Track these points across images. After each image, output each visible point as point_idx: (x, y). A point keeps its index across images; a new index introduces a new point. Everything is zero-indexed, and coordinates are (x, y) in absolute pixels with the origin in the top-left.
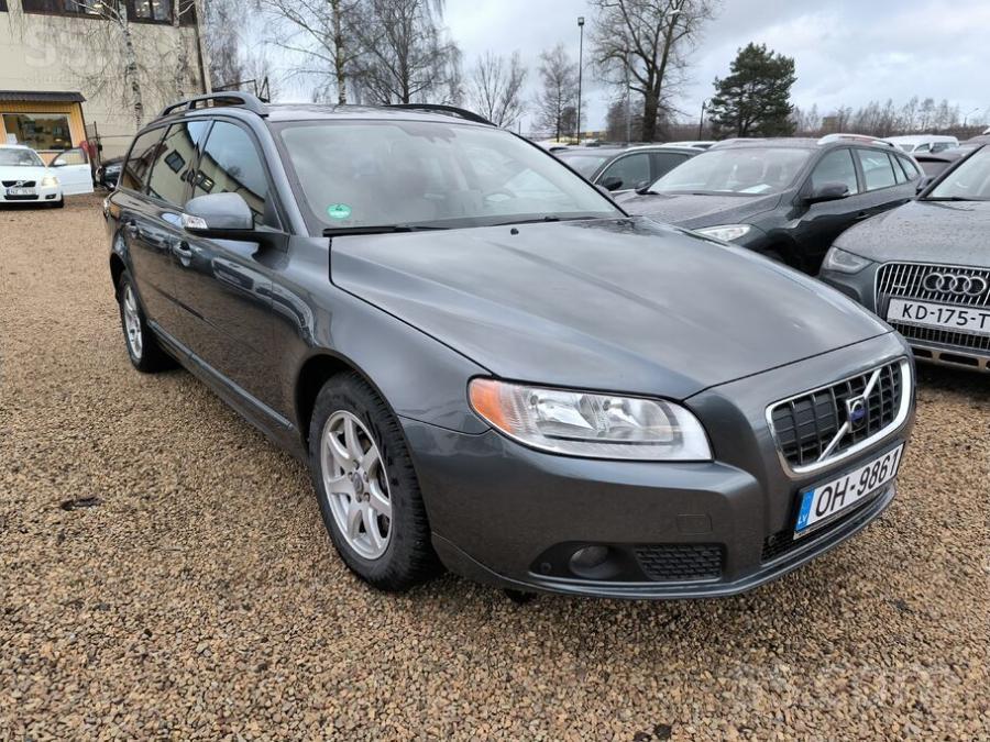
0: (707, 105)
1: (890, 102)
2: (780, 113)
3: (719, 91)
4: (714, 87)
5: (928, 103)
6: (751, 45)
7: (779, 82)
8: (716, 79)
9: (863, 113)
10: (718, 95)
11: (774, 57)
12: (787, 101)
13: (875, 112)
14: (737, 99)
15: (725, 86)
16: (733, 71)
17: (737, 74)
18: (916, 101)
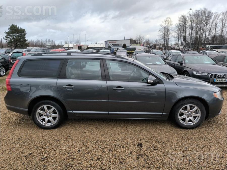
0: (4, 38)
1: (42, 40)
2: (24, 41)
3: (7, 35)
4: (5, 34)
5: (49, 40)
6: (13, 24)
7: (22, 34)
8: (5, 31)
9: (37, 41)
10: (7, 36)
11: (19, 28)
12: (25, 38)
13: (39, 41)
14: (12, 37)
15: (8, 33)
16: (9, 30)
17: (11, 31)
18: (47, 40)
